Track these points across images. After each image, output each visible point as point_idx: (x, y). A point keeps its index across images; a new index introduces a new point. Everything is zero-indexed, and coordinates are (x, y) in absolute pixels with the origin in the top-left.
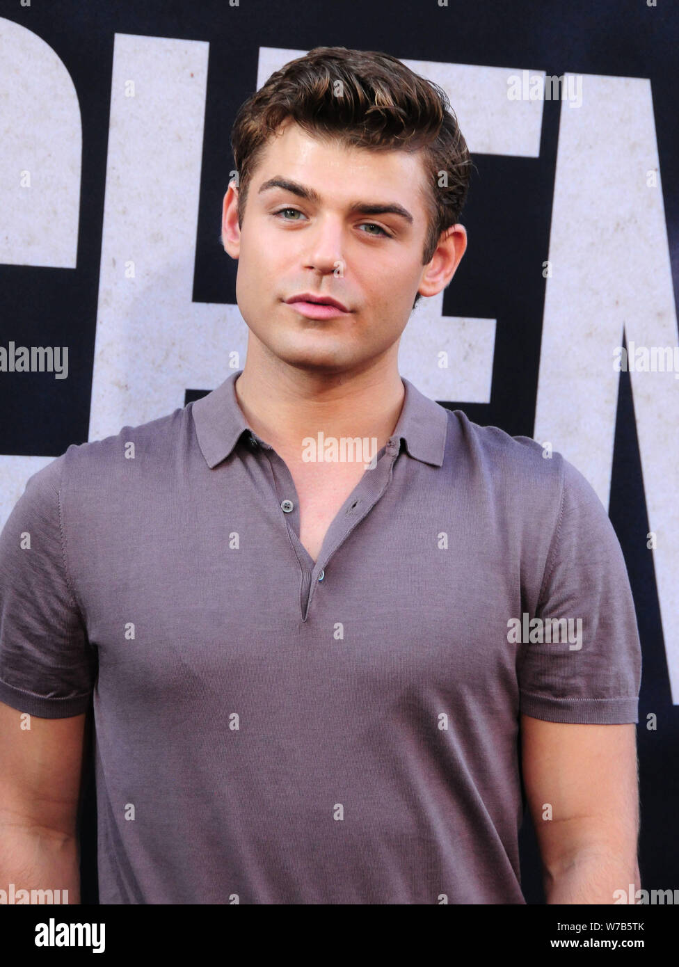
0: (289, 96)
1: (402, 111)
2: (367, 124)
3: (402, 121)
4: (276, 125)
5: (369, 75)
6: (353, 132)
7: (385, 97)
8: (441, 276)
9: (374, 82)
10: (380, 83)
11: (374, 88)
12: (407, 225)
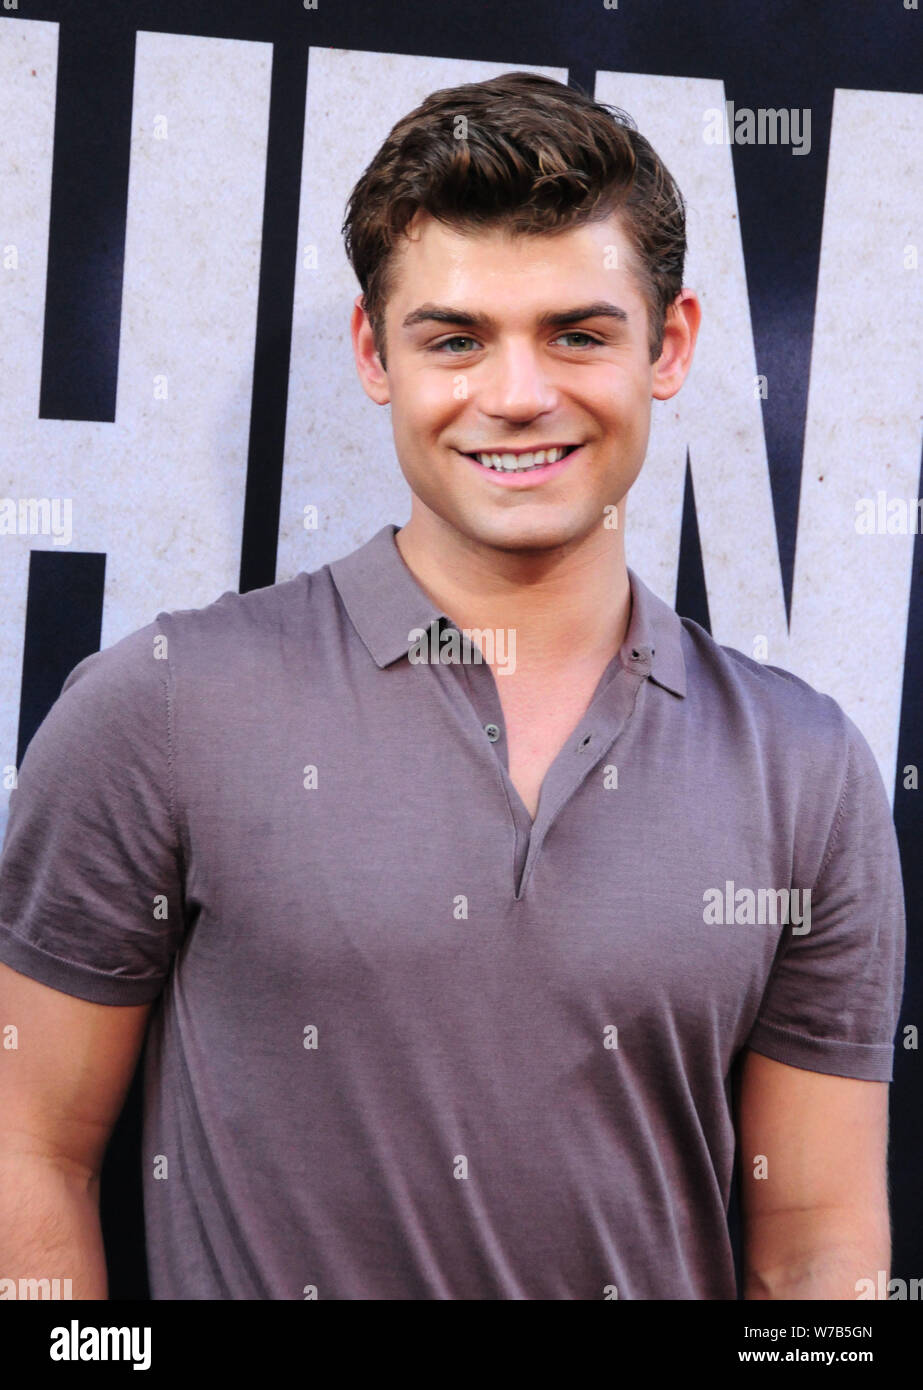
0: (416, 182)
1: (581, 174)
2: (536, 202)
3: (584, 186)
4: (406, 223)
5: (523, 132)
6: (518, 216)
7: (553, 159)
8: (677, 365)
9: (532, 140)
10: (541, 139)
11: (534, 149)
12: (620, 325)
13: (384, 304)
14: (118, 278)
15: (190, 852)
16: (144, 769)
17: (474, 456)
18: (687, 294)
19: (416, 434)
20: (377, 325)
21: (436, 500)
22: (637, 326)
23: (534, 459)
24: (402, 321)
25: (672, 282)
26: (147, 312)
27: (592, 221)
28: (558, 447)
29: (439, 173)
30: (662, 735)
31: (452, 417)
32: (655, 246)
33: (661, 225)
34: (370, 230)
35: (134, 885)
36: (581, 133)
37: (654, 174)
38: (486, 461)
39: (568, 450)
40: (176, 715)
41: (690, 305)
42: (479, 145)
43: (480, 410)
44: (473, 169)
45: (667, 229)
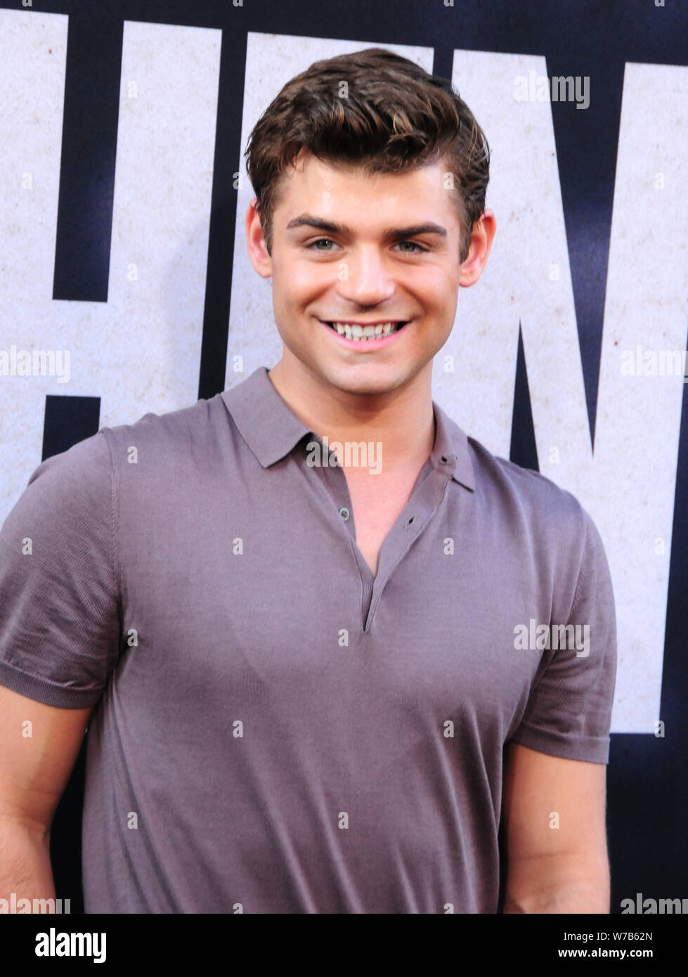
0: (303, 130)
1: (423, 134)
2: (389, 152)
3: (424, 142)
4: (293, 156)
5: (382, 102)
6: (375, 160)
7: (404, 123)
8: (477, 263)
9: (389, 107)
10: (395, 107)
11: (390, 115)
12: (442, 239)
13: (273, 211)
14: (111, 198)
15: (127, 599)
16: (94, 539)
17: (331, 324)
18: (487, 213)
19: (289, 305)
20: (266, 225)
21: (301, 353)
22: (453, 240)
23: (375, 331)
24: (287, 225)
25: (478, 205)
26: (131, 223)
27: (427, 165)
28: (392, 323)
29: (320, 125)
30: (461, 517)
31: (317, 296)
32: (468, 182)
33: (473, 167)
34: (267, 158)
35: (83, 622)
36: (423, 103)
37: (471, 130)
38: (340, 329)
39: (399, 326)
40: (118, 500)
41: (489, 221)
42: (351, 109)
43: (339, 294)
44: (346, 125)
45: (477, 170)
